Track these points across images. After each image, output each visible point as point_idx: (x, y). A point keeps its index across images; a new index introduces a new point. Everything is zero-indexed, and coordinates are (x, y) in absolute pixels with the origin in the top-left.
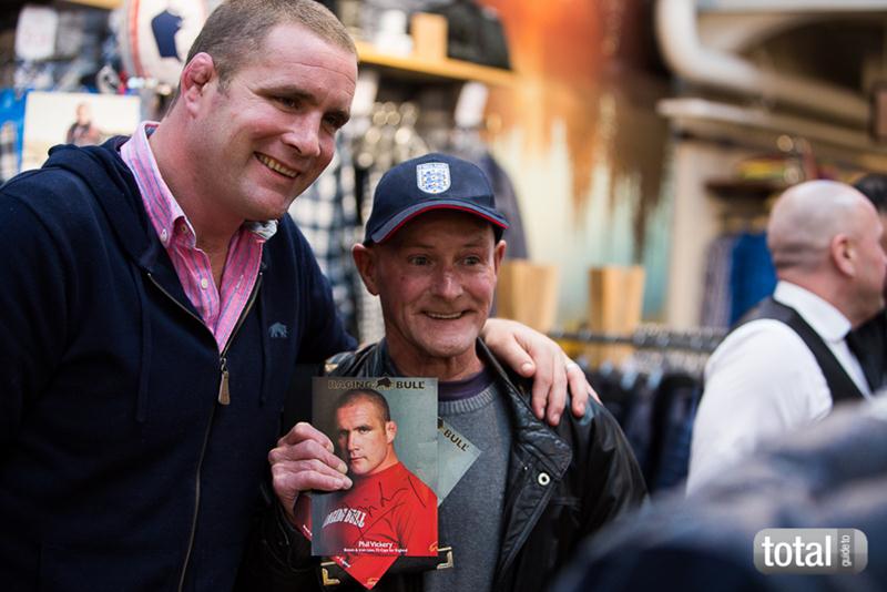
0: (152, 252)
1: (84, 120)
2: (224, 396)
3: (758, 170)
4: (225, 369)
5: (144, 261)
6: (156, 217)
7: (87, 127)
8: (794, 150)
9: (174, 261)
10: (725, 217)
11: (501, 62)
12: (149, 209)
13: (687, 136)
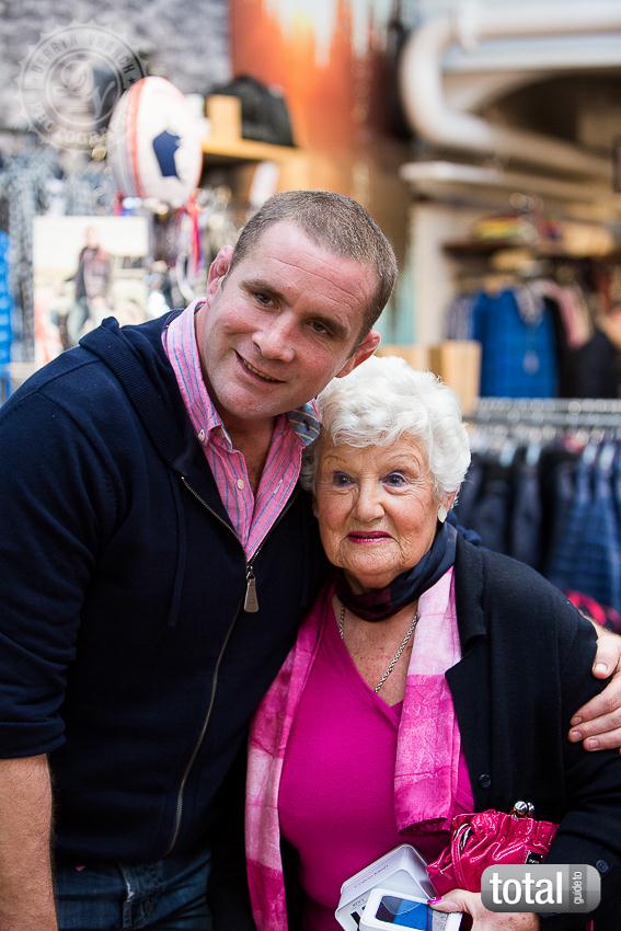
0: (187, 455)
1: (93, 243)
2: (251, 603)
3: (495, 230)
4: (251, 577)
5: (179, 464)
6: (196, 416)
7: (96, 250)
8: (527, 207)
9: (211, 462)
10: (460, 277)
11: (286, 141)
12: (189, 406)
13: (423, 199)
